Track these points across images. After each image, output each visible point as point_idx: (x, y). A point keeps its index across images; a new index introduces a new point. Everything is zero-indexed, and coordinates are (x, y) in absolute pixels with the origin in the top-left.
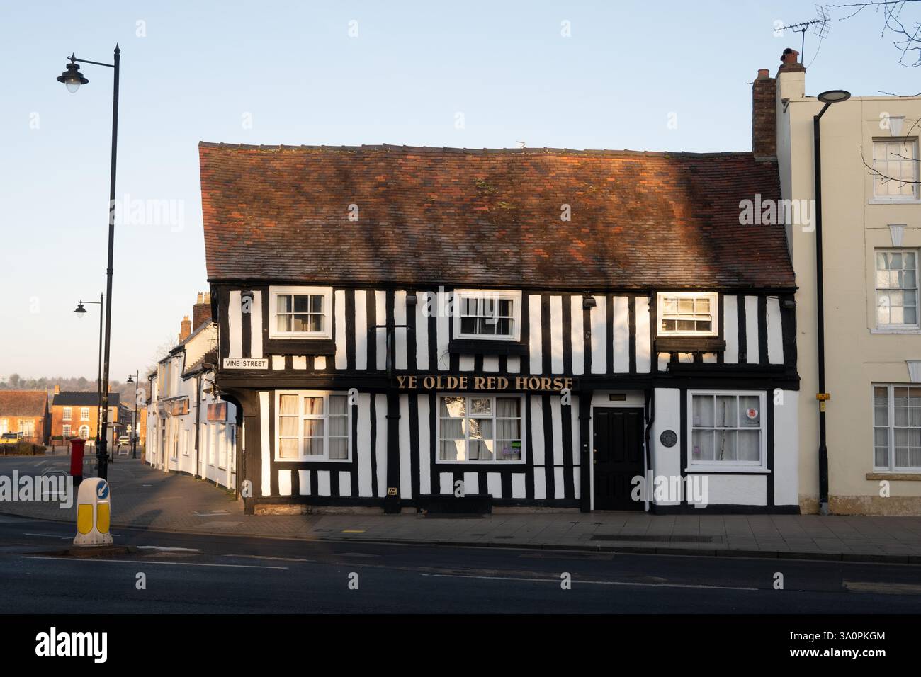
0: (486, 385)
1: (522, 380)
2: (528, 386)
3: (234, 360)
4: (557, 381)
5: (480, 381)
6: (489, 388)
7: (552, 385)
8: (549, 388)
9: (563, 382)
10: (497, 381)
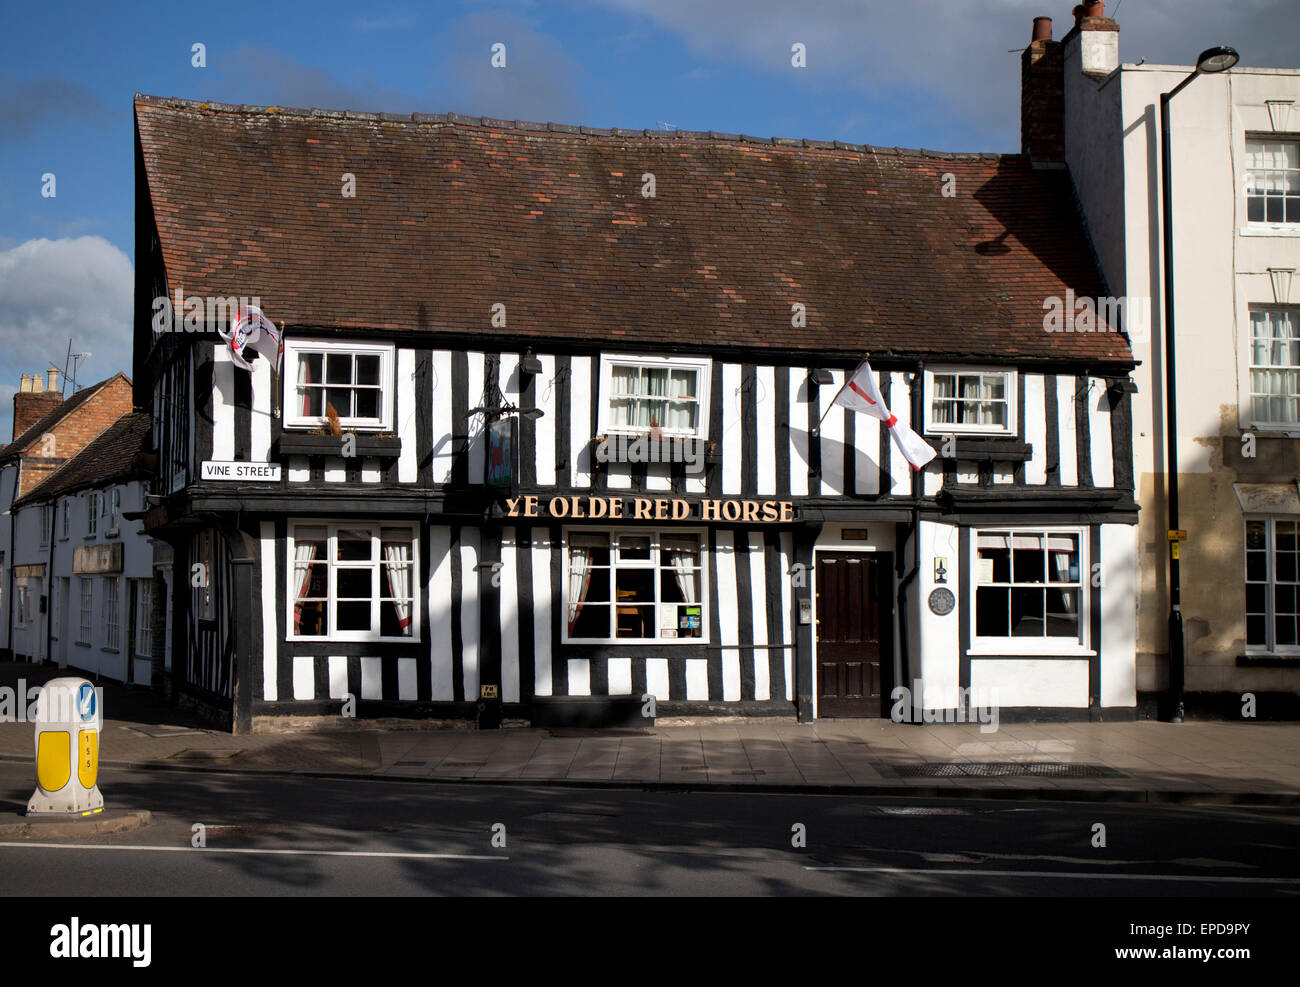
0: (652, 512)
1: (711, 505)
2: (721, 515)
3: (221, 465)
4: (768, 506)
5: (644, 506)
6: (658, 516)
7: (760, 514)
8: (755, 518)
9: (778, 508)
10: (671, 505)
